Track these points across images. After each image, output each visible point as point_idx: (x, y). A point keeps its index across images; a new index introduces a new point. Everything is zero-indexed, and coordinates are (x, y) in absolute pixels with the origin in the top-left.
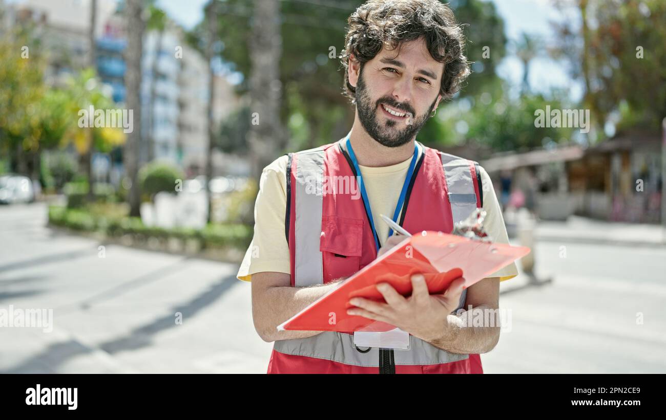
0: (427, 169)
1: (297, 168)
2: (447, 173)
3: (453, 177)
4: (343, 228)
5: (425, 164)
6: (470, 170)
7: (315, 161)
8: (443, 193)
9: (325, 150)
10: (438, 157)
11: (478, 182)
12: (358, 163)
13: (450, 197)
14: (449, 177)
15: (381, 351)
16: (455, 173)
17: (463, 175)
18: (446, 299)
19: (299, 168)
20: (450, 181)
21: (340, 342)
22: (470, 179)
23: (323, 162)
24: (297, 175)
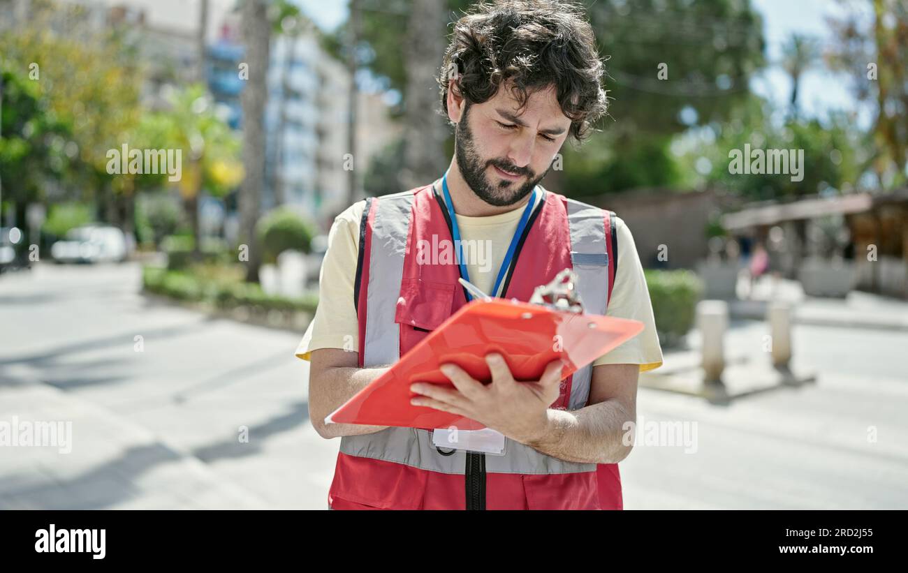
0: (546, 220)
1: (375, 217)
2: (572, 226)
3: (579, 231)
4: (428, 293)
5: (543, 214)
6: (604, 223)
7: (400, 208)
8: (564, 252)
9: (415, 194)
10: (562, 206)
11: (612, 238)
12: (455, 212)
13: (572, 256)
14: (574, 231)
15: (468, 454)
16: (582, 226)
17: (593, 229)
18: (540, 388)
19: (378, 216)
20: (575, 237)
21: (416, 443)
22: (602, 235)
23: (410, 210)
24: (375, 226)
